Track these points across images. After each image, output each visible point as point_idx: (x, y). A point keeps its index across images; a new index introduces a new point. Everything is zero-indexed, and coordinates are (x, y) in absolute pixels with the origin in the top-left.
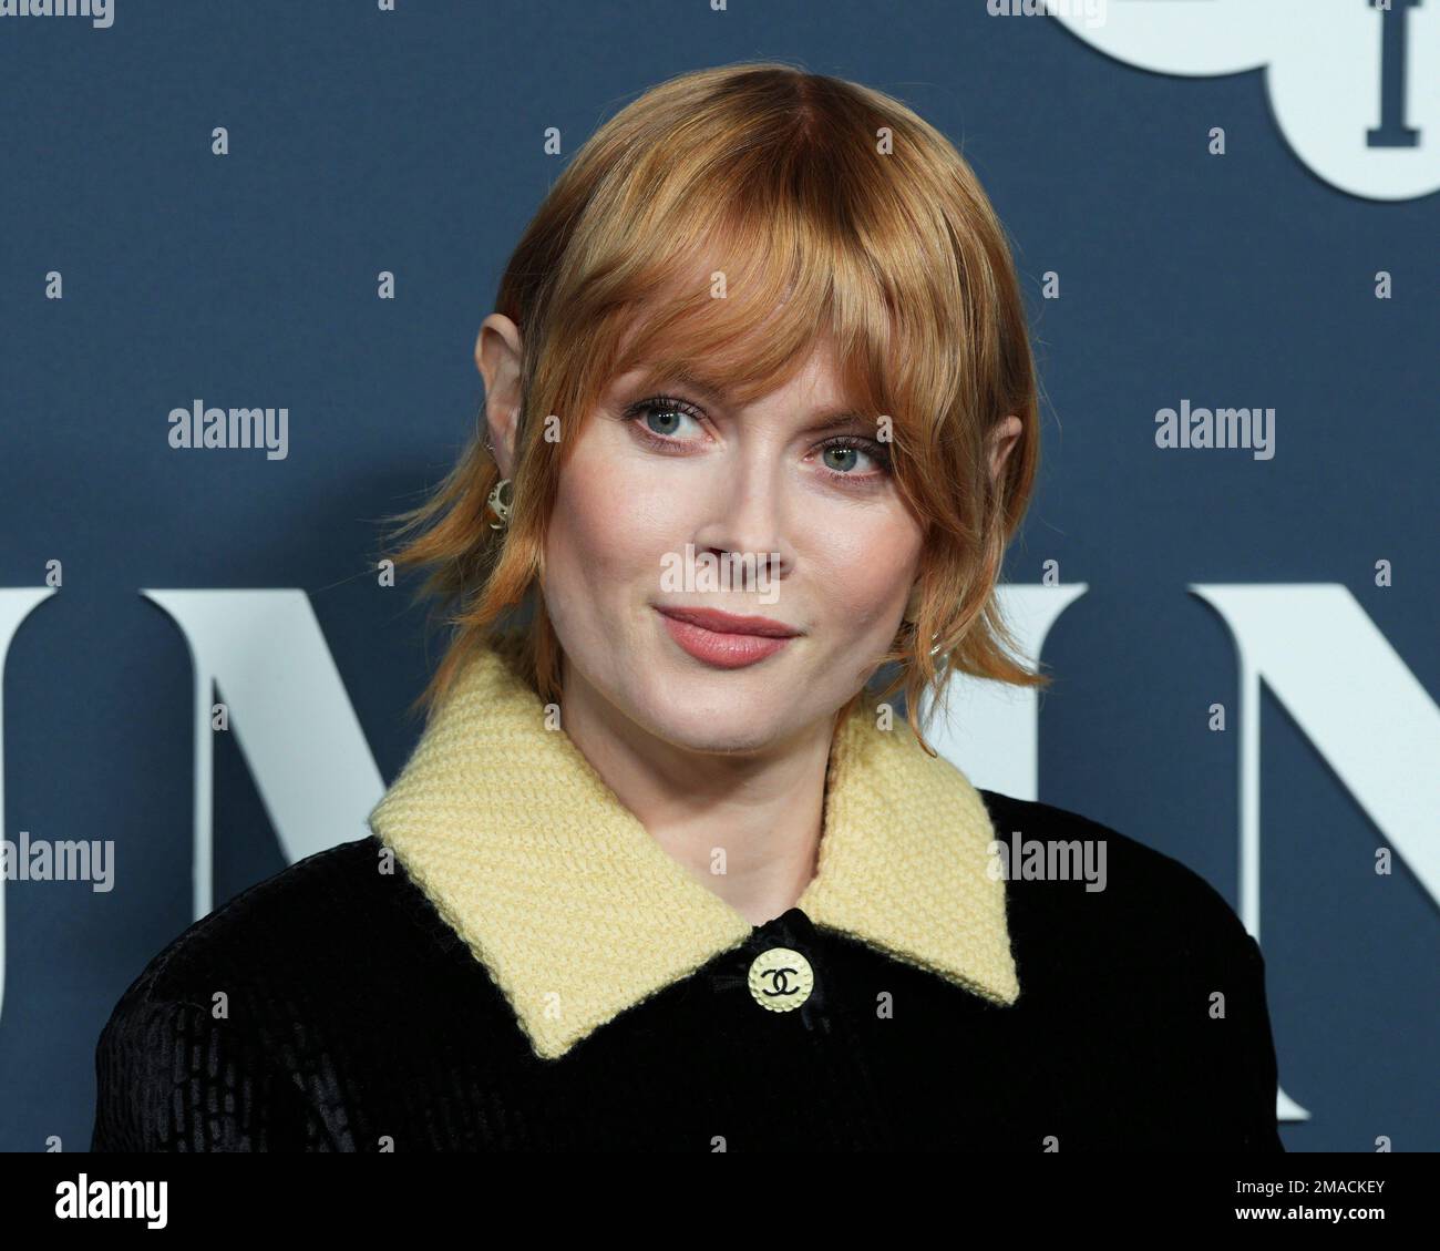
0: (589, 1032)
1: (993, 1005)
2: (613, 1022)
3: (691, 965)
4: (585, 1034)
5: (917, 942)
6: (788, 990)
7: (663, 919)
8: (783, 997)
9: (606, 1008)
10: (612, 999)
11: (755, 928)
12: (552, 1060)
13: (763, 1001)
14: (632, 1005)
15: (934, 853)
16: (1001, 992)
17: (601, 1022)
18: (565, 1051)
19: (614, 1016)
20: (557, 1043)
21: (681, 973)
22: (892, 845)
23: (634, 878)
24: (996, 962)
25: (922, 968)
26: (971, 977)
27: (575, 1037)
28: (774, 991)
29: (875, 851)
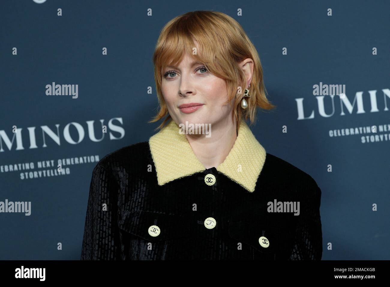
0: (168, 182)
1: (249, 192)
2: (173, 181)
3: (190, 173)
4: (167, 182)
5: (236, 178)
6: (211, 182)
7: (188, 164)
8: (210, 183)
9: (172, 178)
10: (174, 177)
11: (206, 169)
12: (160, 186)
13: (206, 183)
14: (177, 178)
15: (247, 163)
16: (250, 189)
17: (171, 181)
18: (163, 184)
19: (173, 180)
20: (162, 183)
21: (188, 175)
22: (238, 160)
23: (186, 156)
24: (251, 184)
25: (236, 183)
26: (245, 186)
27: (165, 182)
28: (208, 181)
29: (234, 160)
